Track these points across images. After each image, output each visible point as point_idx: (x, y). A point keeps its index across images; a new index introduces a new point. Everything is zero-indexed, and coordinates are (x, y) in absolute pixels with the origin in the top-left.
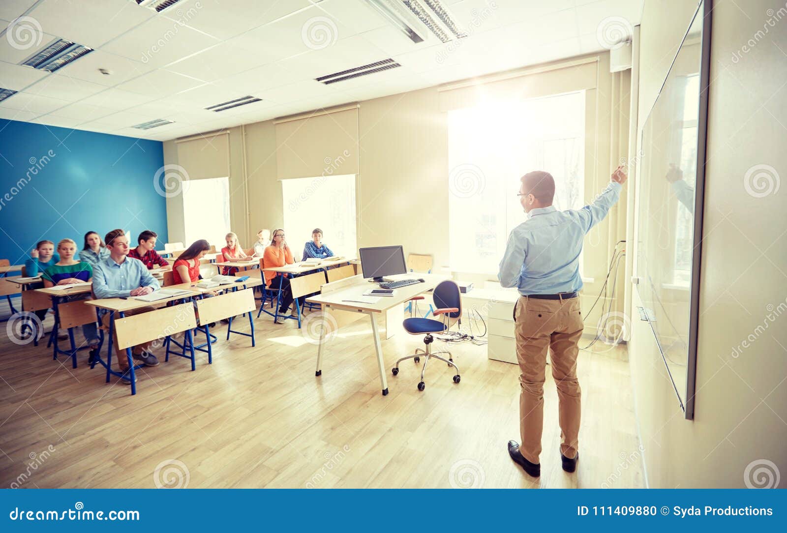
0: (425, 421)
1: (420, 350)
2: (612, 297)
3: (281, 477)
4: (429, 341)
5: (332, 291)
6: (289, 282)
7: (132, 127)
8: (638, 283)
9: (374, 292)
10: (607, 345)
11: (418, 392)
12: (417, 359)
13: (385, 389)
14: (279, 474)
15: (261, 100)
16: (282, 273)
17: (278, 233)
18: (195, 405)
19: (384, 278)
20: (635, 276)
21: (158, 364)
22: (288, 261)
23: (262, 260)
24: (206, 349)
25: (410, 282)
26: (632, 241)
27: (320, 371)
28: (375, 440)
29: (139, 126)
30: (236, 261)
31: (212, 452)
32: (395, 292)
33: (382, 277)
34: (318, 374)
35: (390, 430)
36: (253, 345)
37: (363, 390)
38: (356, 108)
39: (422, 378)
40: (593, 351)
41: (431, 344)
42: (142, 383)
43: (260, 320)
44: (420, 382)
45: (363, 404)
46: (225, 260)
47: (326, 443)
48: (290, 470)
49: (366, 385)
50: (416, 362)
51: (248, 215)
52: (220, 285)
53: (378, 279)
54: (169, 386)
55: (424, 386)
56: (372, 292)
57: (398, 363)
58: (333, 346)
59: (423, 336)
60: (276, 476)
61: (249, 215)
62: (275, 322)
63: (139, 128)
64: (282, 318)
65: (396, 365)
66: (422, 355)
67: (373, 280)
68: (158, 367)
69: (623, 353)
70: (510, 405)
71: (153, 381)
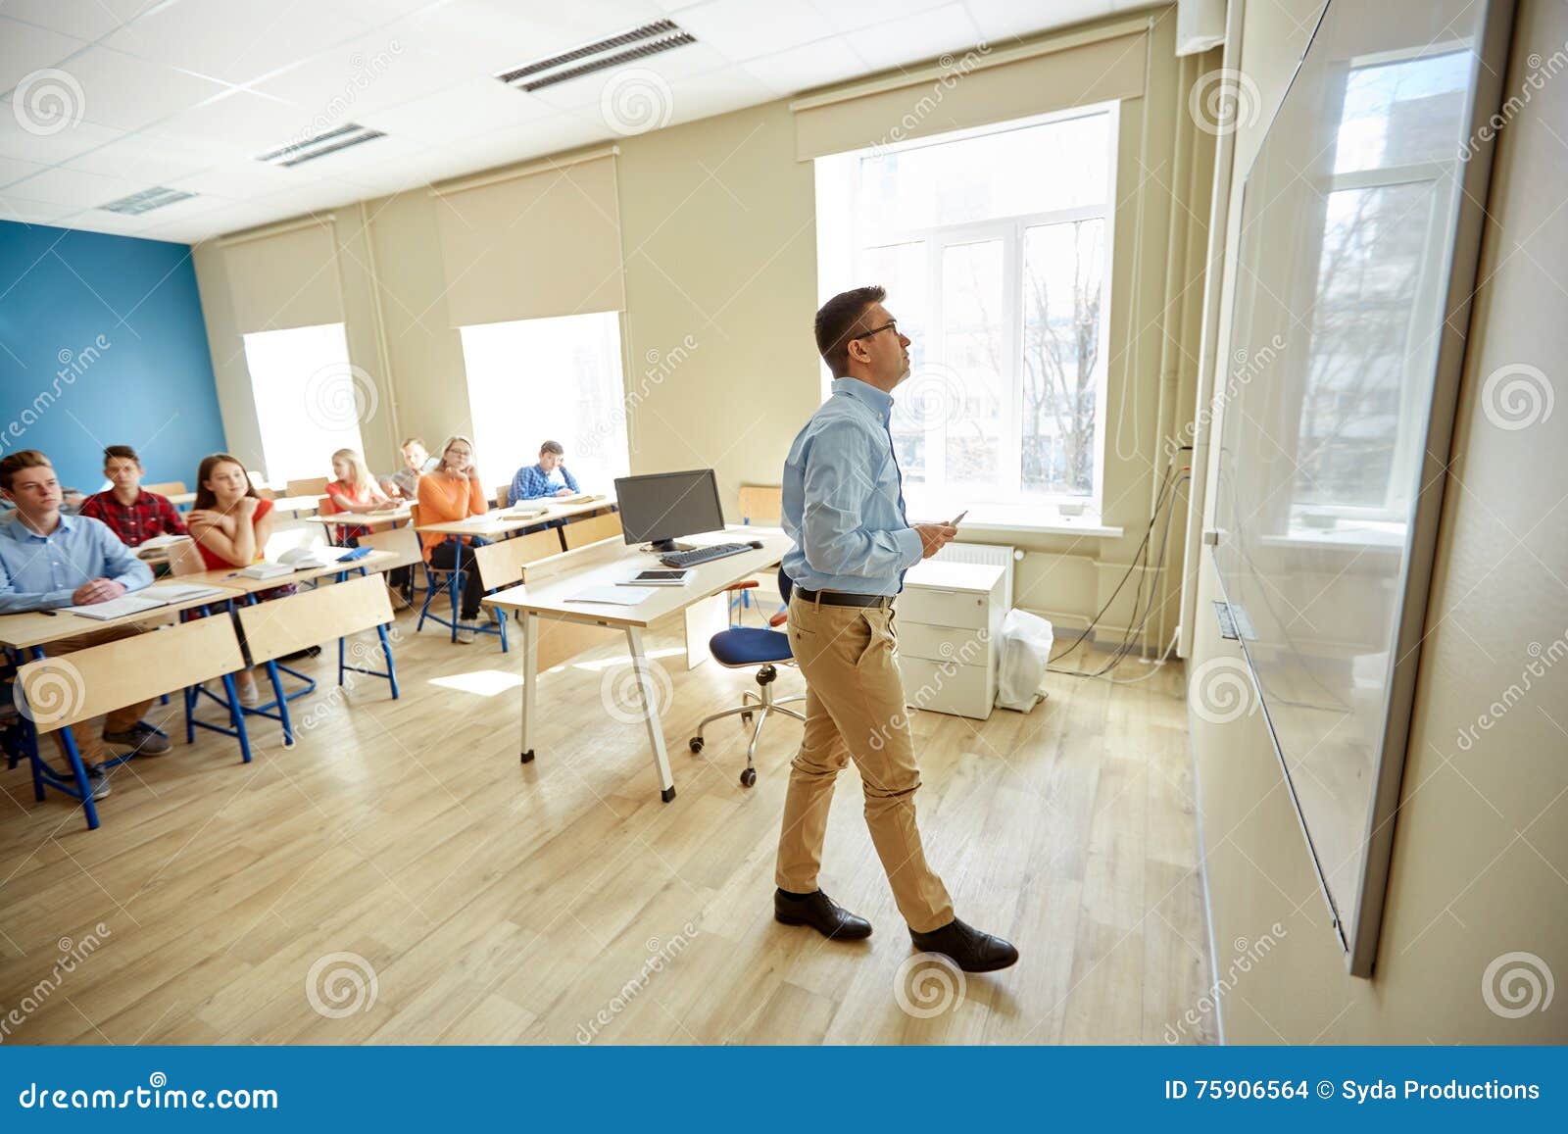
0: (747, 861)
1: (752, 695)
2: (1159, 566)
3: (396, 1022)
4: (766, 678)
5: (552, 575)
6: (473, 554)
7: (103, 208)
8: (1216, 543)
9: (645, 575)
10: (1145, 665)
11: (740, 790)
12: (747, 715)
13: (667, 788)
14: (392, 1015)
15: (382, 134)
16: (458, 536)
17: (457, 446)
18: (233, 845)
19: (676, 540)
20: (1209, 528)
21: (168, 750)
22: (474, 509)
23: (416, 509)
24: (276, 712)
25: (731, 549)
26: (1205, 448)
27: (531, 753)
28: (629, 914)
29: (118, 206)
30: (365, 511)
31: (246, 966)
32: (691, 574)
33: (670, 540)
34: (528, 758)
35: (667, 887)
36: (395, 696)
37: (622, 793)
38: (610, 156)
39: (750, 759)
40: (1114, 678)
41: (773, 685)
42: (123, 796)
43: (423, 637)
44: (745, 768)
45: (617, 824)
46: (339, 509)
47: (517, 927)
48: (424, 1001)
49: (631, 778)
50: (744, 720)
51: (394, 409)
52: (297, 570)
53: (663, 545)
54: (185, 801)
55: (754, 778)
56: (639, 578)
57: (701, 726)
58: (572, 689)
59: (755, 669)
60: (386, 1021)
61: (397, 407)
62: (454, 640)
63: (118, 210)
64: (468, 631)
65: (696, 731)
66: (755, 707)
67: (650, 547)
68: (169, 757)
69: (1176, 680)
70: (935, 812)
71: (154, 791)
